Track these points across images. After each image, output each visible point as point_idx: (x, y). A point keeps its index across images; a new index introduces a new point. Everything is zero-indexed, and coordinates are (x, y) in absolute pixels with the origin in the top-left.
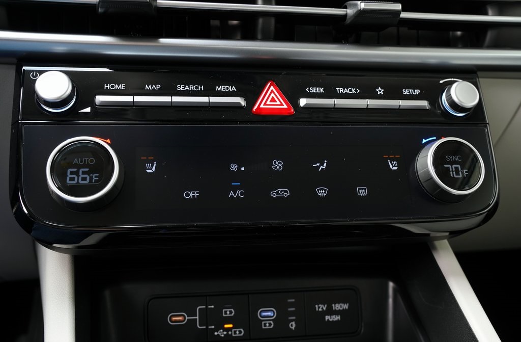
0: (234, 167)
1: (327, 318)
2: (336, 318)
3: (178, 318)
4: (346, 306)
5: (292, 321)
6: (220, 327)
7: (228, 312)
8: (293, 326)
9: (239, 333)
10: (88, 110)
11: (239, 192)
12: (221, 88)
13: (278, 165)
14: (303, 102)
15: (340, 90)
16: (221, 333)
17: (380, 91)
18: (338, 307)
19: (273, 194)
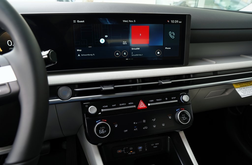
0: (134, 123)
1: (154, 147)
2: (156, 147)
3: (120, 151)
4: (158, 144)
5: (146, 149)
6: (129, 152)
7: (131, 149)
8: (146, 150)
9: (134, 153)
10: (100, 113)
11: (136, 129)
12: (130, 104)
13: (144, 121)
14: (149, 105)
15: (157, 100)
16: (130, 154)
17: (166, 99)
18: (156, 144)
19: (144, 128)
